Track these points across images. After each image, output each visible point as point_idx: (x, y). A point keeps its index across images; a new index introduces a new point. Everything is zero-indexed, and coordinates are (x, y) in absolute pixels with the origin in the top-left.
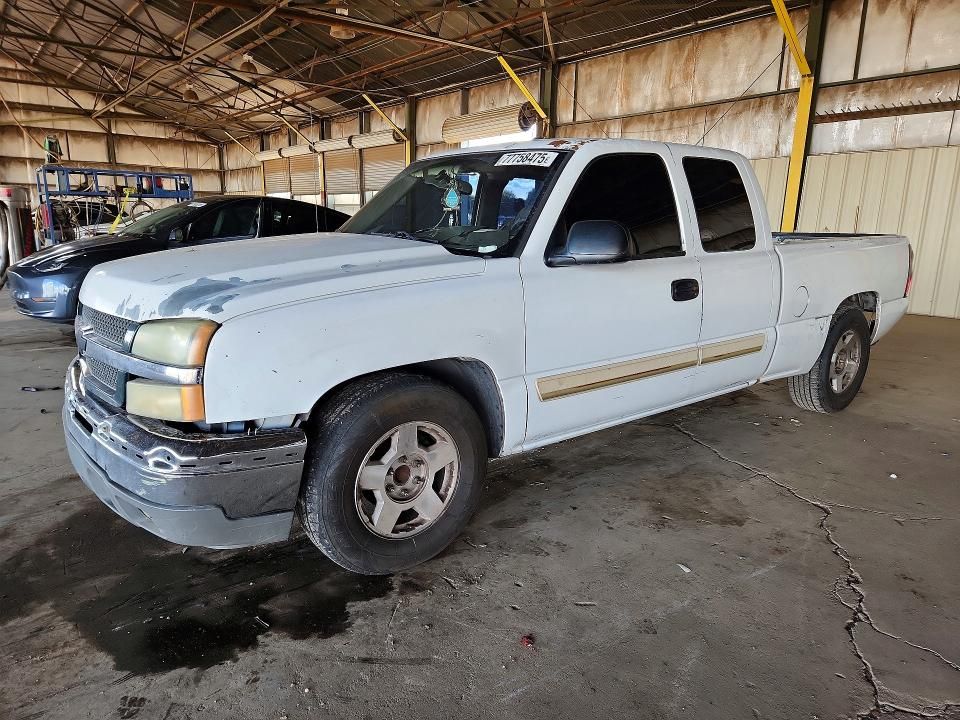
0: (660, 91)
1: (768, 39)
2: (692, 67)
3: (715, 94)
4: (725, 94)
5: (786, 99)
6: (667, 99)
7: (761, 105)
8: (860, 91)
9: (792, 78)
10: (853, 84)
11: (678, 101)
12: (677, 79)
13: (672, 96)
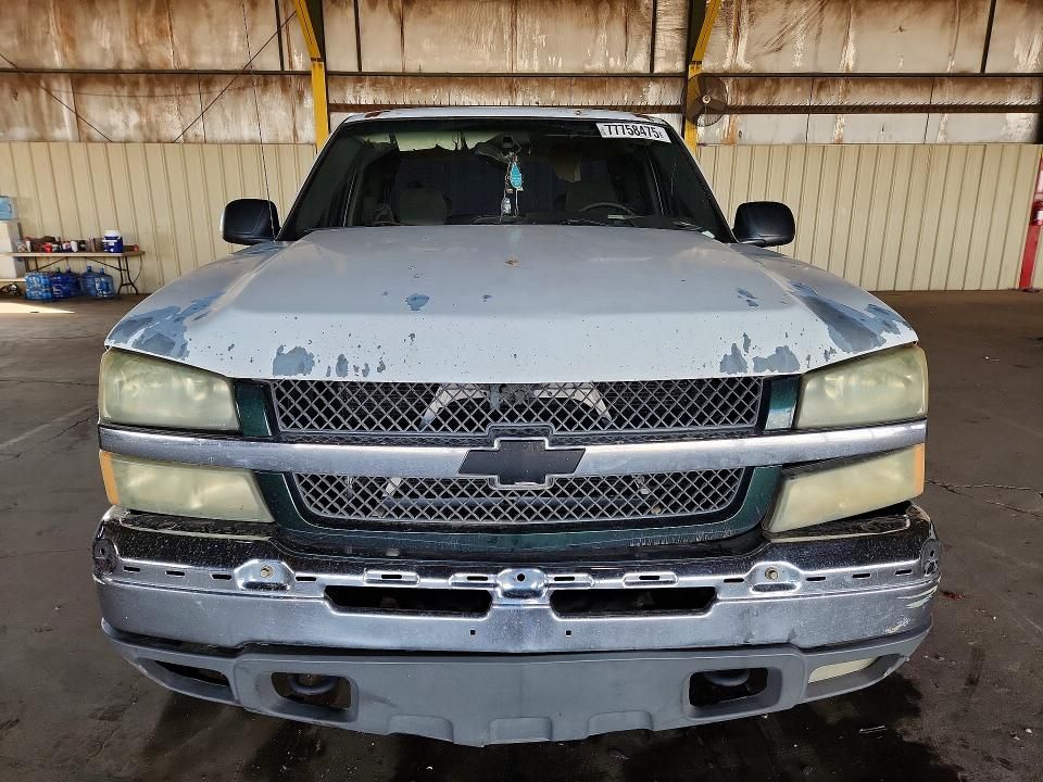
0: (124, 45)
1: (259, 9)
2: (166, 23)
3: (205, 61)
4: (218, 63)
5: (293, 81)
6: (138, 56)
7: (266, 83)
8: (367, 84)
9: (295, 58)
10: (359, 76)
11: (155, 62)
12: (147, 34)
13: (144, 53)
